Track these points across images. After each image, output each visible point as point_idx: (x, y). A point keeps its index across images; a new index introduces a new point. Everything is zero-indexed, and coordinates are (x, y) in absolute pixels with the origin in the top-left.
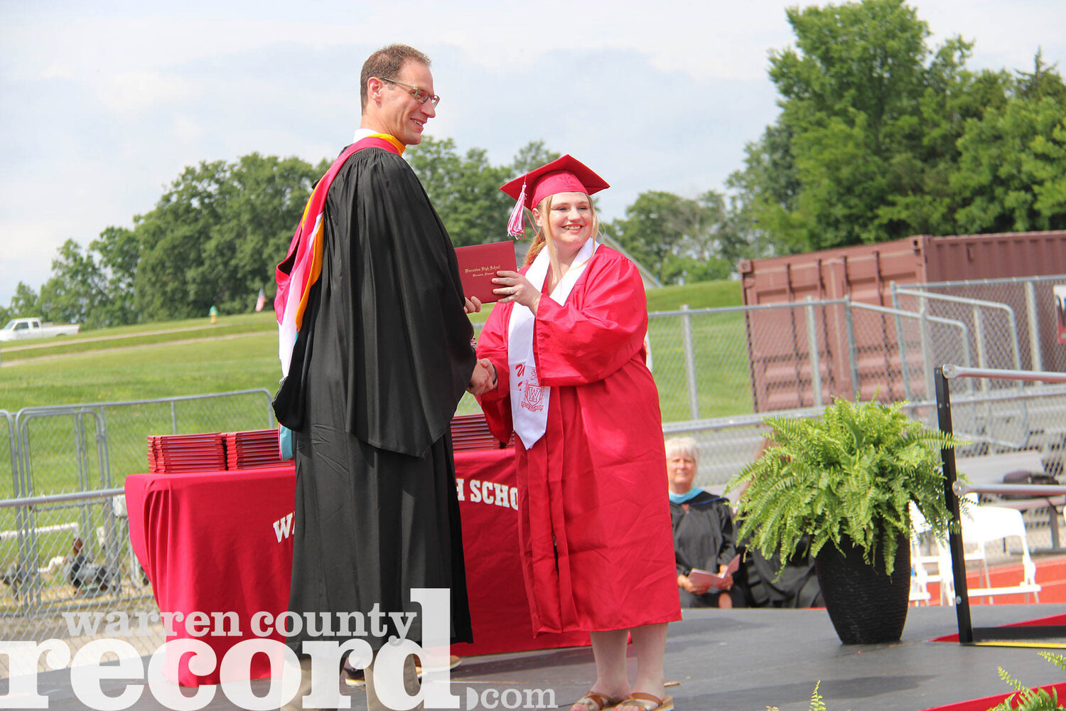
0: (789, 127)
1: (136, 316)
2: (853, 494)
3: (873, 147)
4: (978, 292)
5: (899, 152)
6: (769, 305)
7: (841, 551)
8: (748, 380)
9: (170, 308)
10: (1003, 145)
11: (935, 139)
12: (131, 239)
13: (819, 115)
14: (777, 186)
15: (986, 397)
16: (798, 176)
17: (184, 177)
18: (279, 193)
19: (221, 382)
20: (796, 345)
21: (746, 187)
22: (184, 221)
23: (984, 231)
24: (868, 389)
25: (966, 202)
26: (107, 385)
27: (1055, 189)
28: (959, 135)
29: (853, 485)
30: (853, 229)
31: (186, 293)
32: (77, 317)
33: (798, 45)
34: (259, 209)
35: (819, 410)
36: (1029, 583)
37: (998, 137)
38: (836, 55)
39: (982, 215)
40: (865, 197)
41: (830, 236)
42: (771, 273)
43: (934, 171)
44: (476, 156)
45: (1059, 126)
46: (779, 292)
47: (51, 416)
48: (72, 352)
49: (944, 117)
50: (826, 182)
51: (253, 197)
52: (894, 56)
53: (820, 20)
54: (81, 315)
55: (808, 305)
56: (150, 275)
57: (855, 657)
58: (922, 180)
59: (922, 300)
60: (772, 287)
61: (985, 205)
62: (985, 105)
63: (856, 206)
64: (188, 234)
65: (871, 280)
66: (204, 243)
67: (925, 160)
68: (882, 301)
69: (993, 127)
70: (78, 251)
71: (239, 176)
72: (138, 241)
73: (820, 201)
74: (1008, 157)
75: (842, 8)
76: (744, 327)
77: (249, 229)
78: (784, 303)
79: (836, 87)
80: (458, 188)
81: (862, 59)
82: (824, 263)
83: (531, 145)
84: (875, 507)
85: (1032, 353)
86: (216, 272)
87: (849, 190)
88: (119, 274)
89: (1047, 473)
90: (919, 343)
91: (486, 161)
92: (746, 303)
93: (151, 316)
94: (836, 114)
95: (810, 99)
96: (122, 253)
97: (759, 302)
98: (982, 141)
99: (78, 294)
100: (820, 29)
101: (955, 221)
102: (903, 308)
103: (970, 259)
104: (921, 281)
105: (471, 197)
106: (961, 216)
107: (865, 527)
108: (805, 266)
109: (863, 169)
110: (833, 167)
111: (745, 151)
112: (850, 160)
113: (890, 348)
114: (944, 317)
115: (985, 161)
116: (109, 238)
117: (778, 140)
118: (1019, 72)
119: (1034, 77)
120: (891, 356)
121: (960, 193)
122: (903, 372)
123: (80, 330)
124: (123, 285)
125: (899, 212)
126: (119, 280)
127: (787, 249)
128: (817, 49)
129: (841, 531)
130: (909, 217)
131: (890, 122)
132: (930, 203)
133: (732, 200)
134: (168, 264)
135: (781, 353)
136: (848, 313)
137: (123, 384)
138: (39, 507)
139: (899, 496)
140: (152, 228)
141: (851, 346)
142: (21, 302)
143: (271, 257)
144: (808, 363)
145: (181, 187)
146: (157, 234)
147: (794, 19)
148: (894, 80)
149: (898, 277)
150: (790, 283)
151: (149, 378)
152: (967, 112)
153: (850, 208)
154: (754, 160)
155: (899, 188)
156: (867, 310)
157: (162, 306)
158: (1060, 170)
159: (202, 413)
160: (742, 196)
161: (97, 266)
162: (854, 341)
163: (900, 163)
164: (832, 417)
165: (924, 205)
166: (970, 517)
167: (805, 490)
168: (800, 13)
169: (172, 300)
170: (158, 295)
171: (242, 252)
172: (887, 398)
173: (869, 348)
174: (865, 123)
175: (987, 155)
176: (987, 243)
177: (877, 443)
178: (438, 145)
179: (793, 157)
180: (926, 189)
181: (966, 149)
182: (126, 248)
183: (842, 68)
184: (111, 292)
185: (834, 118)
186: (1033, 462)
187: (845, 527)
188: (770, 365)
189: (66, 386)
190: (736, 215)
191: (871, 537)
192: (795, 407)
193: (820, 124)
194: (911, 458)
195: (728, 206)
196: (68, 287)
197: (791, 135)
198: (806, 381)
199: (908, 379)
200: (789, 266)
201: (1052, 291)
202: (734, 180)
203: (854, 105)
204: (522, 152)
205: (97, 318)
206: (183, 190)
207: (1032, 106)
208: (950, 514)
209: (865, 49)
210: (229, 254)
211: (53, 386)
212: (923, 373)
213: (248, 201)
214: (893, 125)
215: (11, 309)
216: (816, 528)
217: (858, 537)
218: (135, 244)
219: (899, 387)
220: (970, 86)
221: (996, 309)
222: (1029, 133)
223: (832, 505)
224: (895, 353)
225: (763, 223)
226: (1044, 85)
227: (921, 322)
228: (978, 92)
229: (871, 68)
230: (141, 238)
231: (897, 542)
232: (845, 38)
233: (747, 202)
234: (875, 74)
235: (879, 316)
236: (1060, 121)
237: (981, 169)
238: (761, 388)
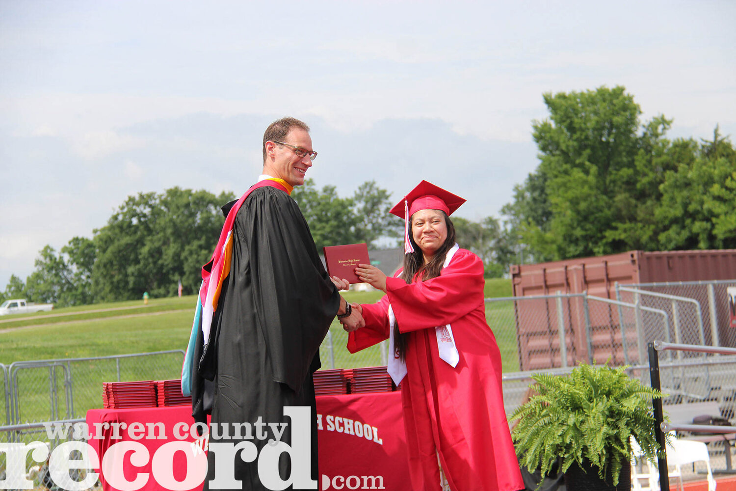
0: (544, 174)
1: (92, 298)
2: (592, 430)
3: (602, 188)
4: (675, 291)
5: (620, 193)
6: (531, 296)
7: (583, 469)
8: (517, 347)
9: (115, 294)
10: (692, 189)
11: (644, 184)
12: (90, 245)
13: (565, 166)
14: (535, 215)
15: (681, 363)
16: (550, 209)
17: (127, 204)
18: (192, 215)
19: (151, 345)
20: (549, 325)
21: (514, 215)
22: (127, 234)
23: (678, 248)
24: (598, 356)
25: (666, 228)
26: (71, 346)
27: (727, 221)
28: (662, 182)
29: (591, 423)
30: (588, 245)
31: (127, 283)
32: (51, 299)
33: (552, 118)
34: (179, 225)
35: (565, 370)
37: (688, 184)
38: (577, 126)
39: (677, 237)
40: (596, 222)
41: (572, 250)
42: (532, 274)
43: (644, 206)
44: (329, 190)
45: (729, 178)
46: (538, 288)
47: (33, 368)
48: (47, 323)
49: (651, 170)
50: (569, 212)
51: (175, 217)
52: (618, 128)
53: (566, 102)
54: (54, 297)
55: (557, 297)
56: (102, 270)
58: (636, 212)
59: (637, 296)
60: (533, 284)
61: (678, 230)
62: (679, 162)
63: (590, 229)
64: (129, 242)
65: (602, 281)
66: (141, 248)
67: (638, 199)
68: (609, 295)
69: (685, 177)
70: (53, 253)
71: (165, 203)
72: (94, 247)
73: (565, 225)
74: (695, 198)
75: (582, 94)
76: (513, 311)
77: (172, 239)
78: (541, 295)
79: (577, 148)
80: (316, 212)
81: (594, 129)
82: (569, 268)
83: (366, 184)
84: (607, 439)
85: (712, 334)
86: (148, 268)
87: (586, 219)
88: (81, 270)
89: (723, 417)
90: (634, 325)
91: (336, 194)
92: (515, 295)
93: (103, 298)
94: (577, 166)
95: (559, 155)
96: (84, 254)
97: (524, 294)
98: (677, 187)
99: (53, 283)
100: (567, 108)
101: (658, 241)
102: (623, 300)
103: (670, 268)
104: (636, 282)
105: (325, 219)
106: (662, 237)
107: (600, 453)
108: (556, 270)
109: (595, 204)
110: (574, 202)
111: (514, 190)
112: (586, 198)
113: (614, 328)
114: (652, 307)
115: (679, 200)
116: (75, 245)
117: (537, 183)
118: (702, 140)
119: (713, 144)
120: (615, 333)
121: (662, 222)
122: (623, 345)
123: (54, 308)
124: (83, 277)
125: (620, 234)
126: (81, 273)
127: (542, 258)
128: (564, 121)
129: (583, 456)
130: (627, 237)
131: (614, 172)
132: (641, 228)
133: (505, 224)
134: (115, 263)
135: (539, 330)
136: (586, 303)
137: (83, 346)
139: (623, 431)
140: (105, 238)
141: (587, 326)
142: (13, 288)
143: (186, 259)
144: (558, 337)
145: (125, 210)
146: (106, 241)
147: (548, 101)
148: (617, 144)
149: (620, 279)
150: (545, 281)
151: (100, 342)
152: (667, 167)
153: (586, 230)
154: (520, 196)
155: (619, 218)
156: (599, 301)
157: (111, 291)
158: (730, 208)
159: (137, 366)
160: (511, 221)
161: (66, 263)
162: (590, 322)
163: (620, 201)
164: (577, 376)
165: (637, 230)
166: (672, 447)
167: (558, 426)
168: (553, 96)
169: (118, 288)
170: (107, 284)
171: (166, 255)
172: (612, 362)
173: (600, 328)
174: (596, 173)
175: (681, 196)
176: (681, 257)
177: (608, 394)
179: (547, 195)
180: (639, 219)
181: (666, 191)
182: (86, 251)
183: (581, 135)
184: (75, 282)
185: (575, 169)
186: (713, 410)
187: (585, 453)
188: (531, 338)
189: (44, 347)
190: (506, 234)
191: (604, 460)
192: (549, 368)
193: (566, 172)
194: (630, 405)
195: (502, 228)
196: (46, 278)
197: (545, 180)
198: (556, 349)
199: (627, 350)
200: (544, 270)
201: (726, 291)
203: (589, 160)
204: (360, 189)
205: (65, 299)
206: (127, 212)
207: (711, 164)
208: (658, 444)
209: (597, 122)
210: (157, 256)
211: (34, 347)
212: (637, 345)
213: (171, 220)
214: (616, 174)
215: (6, 293)
216: (565, 453)
217: (595, 460)
218: (92, 249)
219: (620, 355)
220: (669, 150)
221: (687, 303)
222: (709, 182)
223: (576, 437)
224: (618, 331)
225: (526, 240)
226: (720, 149)
227: (636, 311)
228: (675, 153)
229: (601, 136)
230: (96, 244)
231: (622, 464)
232: (583, 114)
233: (515, 225)
234: (604, 139)
235: (607, 305)
236: (731, 175)
237: (676, 205)
238: (525, 354)
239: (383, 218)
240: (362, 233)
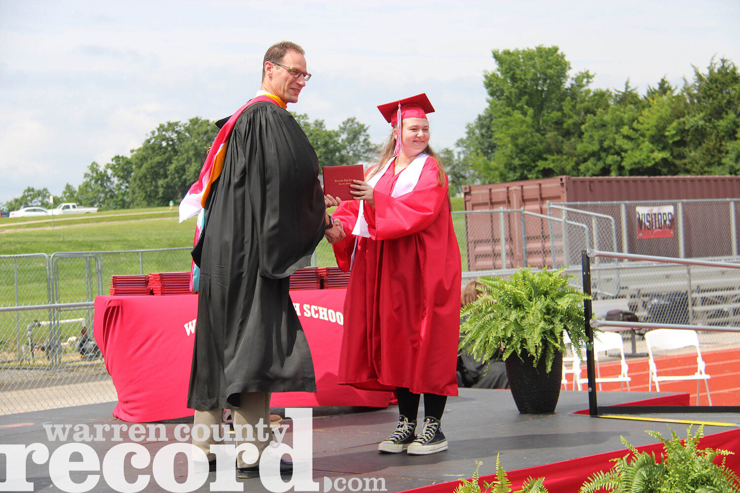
0: (491, 115)
1: (130, 203)
2: (531, 325)
3: (536, 127)
4: (595, 209)
5: (550, 131)
6: (479, 211)
7: (520, 358)
8: (465, 252)
9: (147, 201)
10: (606, 130)
11: (569, 125)
12: (128, 162)
13: (507, 109)
14: (483, 147)
15: (596, 268)
16: (495, 142)
17: (158, 129)
19: (171, 242)
20: (493, 235)
21: (466, 147)
22: (158, 153)
23: (594, 175)
24: (531, 260)
25: (585, 160)
26: (107, 241)
27: (633, 155)
28: (583, 123)
29: (530, 319)
30: (523, 172)
31: (157, 193)
32: (98, 203)
33: (498, 70)
34: (199, 148)
35: (504, 271)
36: (624, 376)
37: (604, 126)
38: (518, 77)
39: (594, 168)
40: (530, 154)
41: (511, 175)
43: (568, 142)
44: (319, 124)
46: (486, 204)
47: (76, 257)
48: (92, 222)
49: (575, 113)
50: (510, 146)
51: (196, 141)
52: (551, 79)
53: (510, 57)
54: (100, 203)
55: (500, 212)
56: (138, 182)
57: (527, 422)
58: (562, 147)
59: (564, 211)
60: (481, 201)
61: (595, 161)
62: (597, 108)
63: (526, 159)
64: (160, 160)
65: (536, 199)
66: (168, 166)
67: (564, 136)
68: (541, 211)
69: (602, 120)
70: (98, 168)
71: (187, 130)
72: (132, 164)
73: (506, 156)
74: (608, 136)
75: (524, 51)
76: (465, 223)
77: (193, 159)
78: (487, 210)
79: (518, 94)
81: (532, 80)
82: (510, 189)
83: (349, 120)
84: (543, 333)
85: (622, 244)
86: (174, 181)
87: (522, 151)
88: (121, 182)
89: (631, 312)
90: (561, 236)
92: (466, 209)
93: (138, 204)
94: (517, 109)
95: (504, 99)
96: (123, 169)
97: (473, 209)
98: (595, 127)
99: (98, 191)
100: (510, 63)
101: (579, 170)
102: (553, 216)
103: (591, 190)
104: (563, 201)
106: (582, 167)
107: (537, 346)
108: (500, 190)
109: (530, 140)
110: (514, 138)
111: (466, 128)
112: (523, 134)
113: (545, 238)
114: (576, 221)
115: (596, 138)
116: (116, 162)
117: (484, 122)
118: (616, 90)
119: (624, 94)
120: (545, 242)
121: (582, 155)
122: (552, 251)
123: (98, 211)
124: (123, 187)
125: (549, 164)
126: (121, 184)
127: (487, 182)
128: (508, 73)
129: (522, 347)
130: (554, 167)
131: (546, 114)
132: (566, 160)
133: (458, 154)
134: (148, 177)
135: (484, 238)
136: (523, 218)
137: (116, 241)
138: (61, 309)
139: (558, 327)
140: (140, 157)
141: (523, 236)
142: (68, 194)
144: (499, 245)
145: (157, 134)
146: (143, 159)
147: (496, 56)
148: (550, 92)
149: (551, 198)
150: (491, 199)
151: (131, 239)
152: (588, 111)
153: (523, 160)
154: (471, 132)
155: (549, 151)
156: (533, 216)
157: (144, 199)
158: (636, 145)
159: (160, 259)
160: (464, 152)
161: (109, 177)
162: (525, 232)
163: (550, 137)
164: (519, 278)
165: (562, 161)
168: (500, 52)
169: (150, 196)
170: (142, 193)
171: (189, 172)
172: (543, 265)
173: (534, 237)
174: (533, 115)
175: (597, 135)
176: (601, 181)
177: (546, 294)
178: (299, 117)
179: (492, 132)
180: (564, 152)
181: (587, 131)
182: (125, 167)
183: (521, 84)
184: (116, 190)
185: (516, 111)
186: (623, 305)
187: (524, 345)
188: (478, 245)
189: (85, 241)
190: (460, 162)
191: (539, 350)
192: (491, 269)
193: (508, 114)
194: (564, 304)
195: (456, 157)
196: (93, 187)
197: (491, 120)
198: (498, 254)
199: (554, 256)
200: (490, 190)
201: (635, 209)
202: (460, 143)
203: (527, 104)
204: (343, 123)
205: (108, 204)
206: (158, 136)
207: (622, 109)
208: (588, 338)
209: (535, 74)
210: (182, 172)
211: (77, 241)
212: (562, 252)
213: (193, 144)
214: (547, 116)
215: (62, 198)
216: (507, 344)
217: (532, 351)
218: (130, 165)
219: (549, 259)
220: (590, 97)
221: (604, 218)
222: (620, 124)
223: (517, 331)
224: (548, 241)
225: (474, 167)
226: (629, 98)
227: (563, 224)
228: (594, 101)
229: (537, 85)
230: (134, 162)
231: (555, 354)
232: (524, 68)
233: (466, 155)
234: (539, 88)
235: (540, 219)
236: (637, 119)
237: (594, 142)
238: (472, 258)
239: (363, 146)
240: (345, 159)
